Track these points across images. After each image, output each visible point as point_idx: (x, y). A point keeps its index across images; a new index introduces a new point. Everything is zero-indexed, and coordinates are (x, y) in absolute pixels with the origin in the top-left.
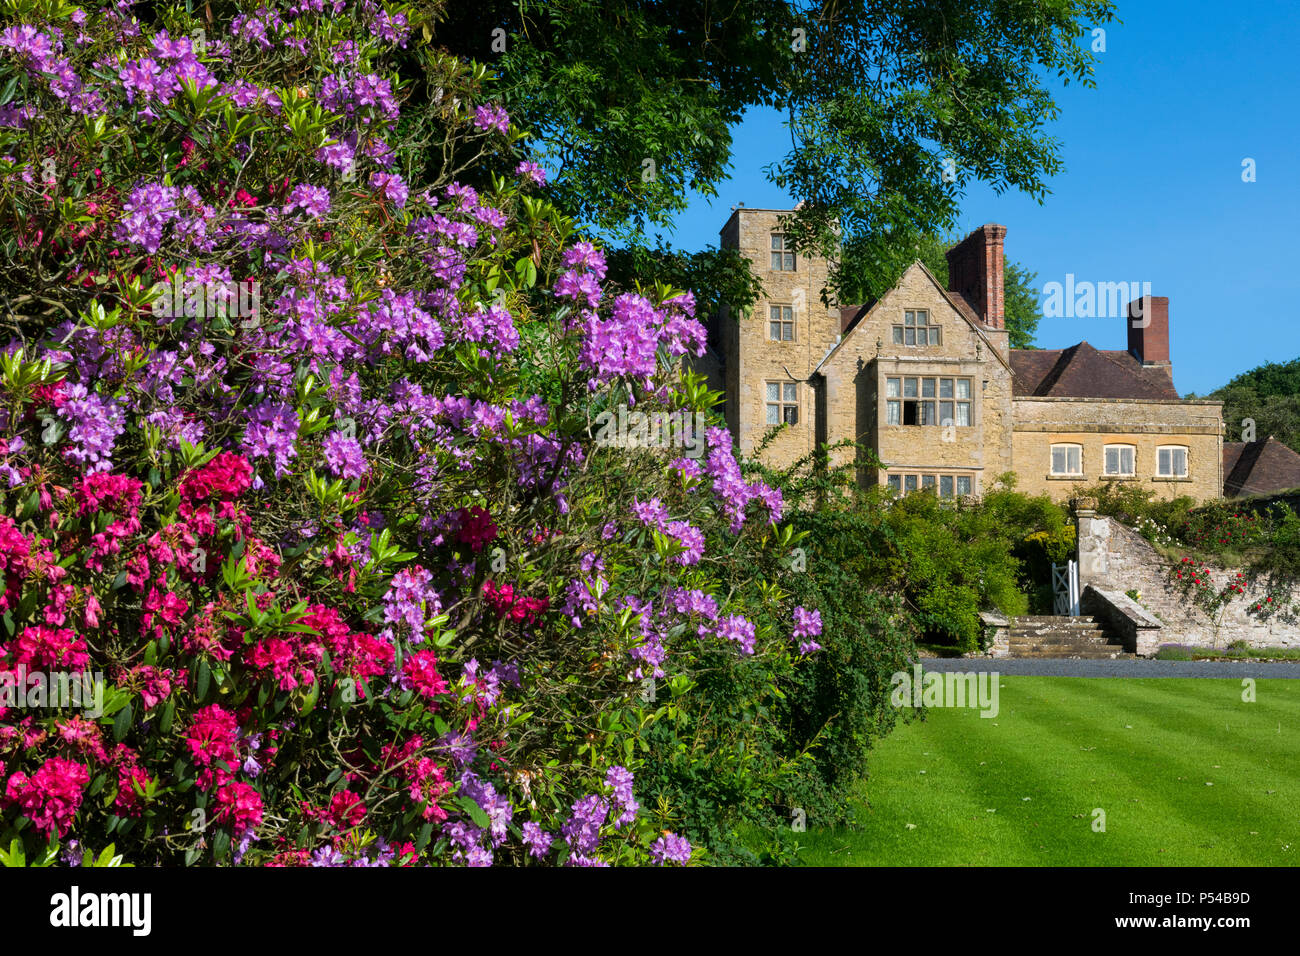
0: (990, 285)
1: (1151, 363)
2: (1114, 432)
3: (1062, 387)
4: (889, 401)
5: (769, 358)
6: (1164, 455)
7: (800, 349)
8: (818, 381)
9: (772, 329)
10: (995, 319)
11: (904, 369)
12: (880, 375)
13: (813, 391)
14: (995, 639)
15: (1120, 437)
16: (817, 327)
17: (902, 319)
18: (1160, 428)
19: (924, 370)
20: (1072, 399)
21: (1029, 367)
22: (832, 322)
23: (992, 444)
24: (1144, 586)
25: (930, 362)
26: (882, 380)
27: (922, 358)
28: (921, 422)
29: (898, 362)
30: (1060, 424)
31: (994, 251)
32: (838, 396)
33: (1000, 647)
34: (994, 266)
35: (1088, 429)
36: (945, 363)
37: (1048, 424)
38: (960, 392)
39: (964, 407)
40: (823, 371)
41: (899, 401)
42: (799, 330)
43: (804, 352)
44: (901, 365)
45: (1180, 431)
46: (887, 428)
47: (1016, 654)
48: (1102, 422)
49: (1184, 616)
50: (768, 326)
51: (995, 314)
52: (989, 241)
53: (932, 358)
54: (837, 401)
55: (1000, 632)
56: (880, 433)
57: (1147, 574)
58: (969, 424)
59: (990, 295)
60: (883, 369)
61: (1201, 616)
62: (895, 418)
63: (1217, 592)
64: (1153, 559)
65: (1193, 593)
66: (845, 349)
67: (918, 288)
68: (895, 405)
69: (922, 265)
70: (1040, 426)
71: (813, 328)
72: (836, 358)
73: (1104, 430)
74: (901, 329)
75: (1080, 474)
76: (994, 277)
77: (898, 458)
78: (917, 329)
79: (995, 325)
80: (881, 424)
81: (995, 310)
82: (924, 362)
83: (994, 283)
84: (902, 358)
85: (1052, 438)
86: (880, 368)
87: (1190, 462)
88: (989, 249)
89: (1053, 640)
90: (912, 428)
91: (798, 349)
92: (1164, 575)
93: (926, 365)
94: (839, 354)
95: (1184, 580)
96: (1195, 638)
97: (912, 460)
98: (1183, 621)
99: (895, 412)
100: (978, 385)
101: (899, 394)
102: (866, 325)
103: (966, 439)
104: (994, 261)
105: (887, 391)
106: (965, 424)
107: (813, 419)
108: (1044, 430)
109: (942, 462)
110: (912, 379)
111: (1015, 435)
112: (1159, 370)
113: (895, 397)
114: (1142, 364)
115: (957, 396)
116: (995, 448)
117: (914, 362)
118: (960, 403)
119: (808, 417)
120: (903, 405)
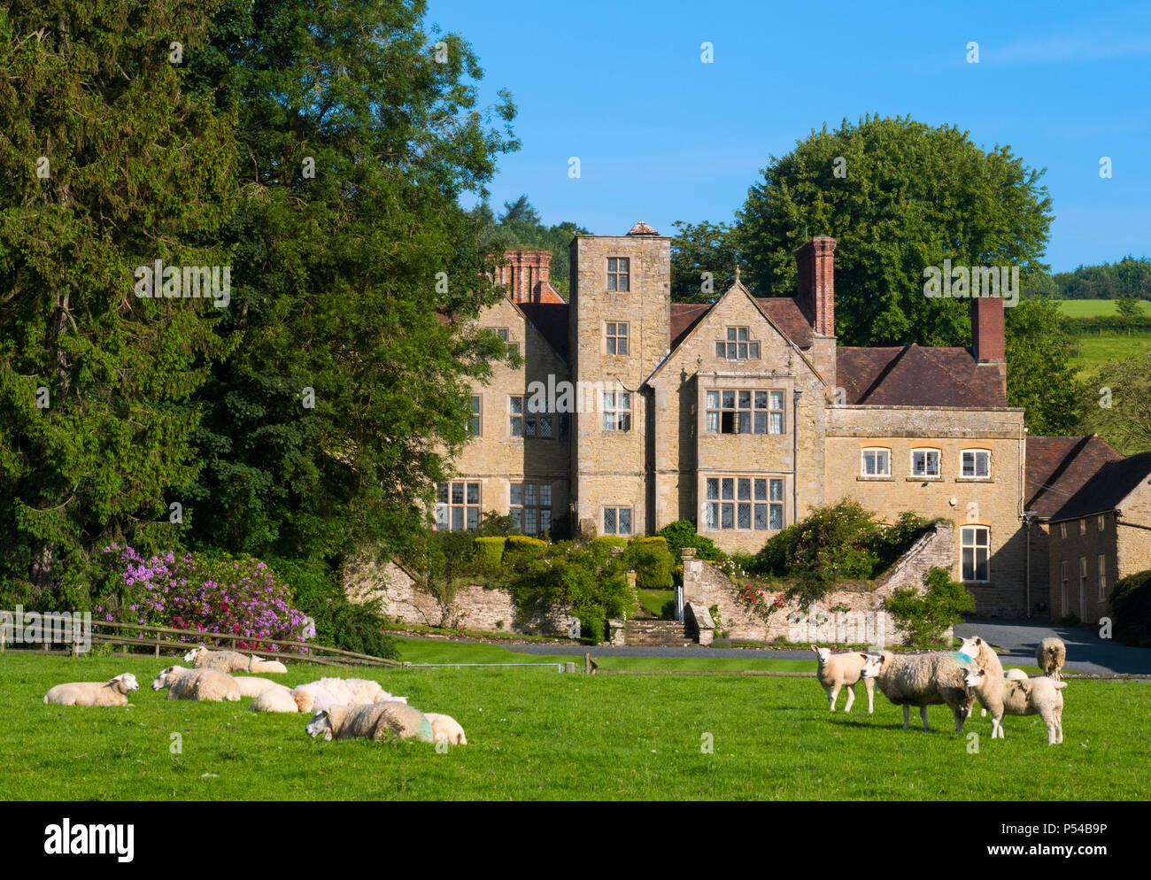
0: (819, 295)
1: (986, 361)
2: (920, 437)
3: (883, 391)
4: (709, 412)
5: (605, 371)
6: (968, 458)
7: (633, 362)
8: (648, 391)
9: (608, 344)
10: (823, 326)
11: (721, 383)
12: (700, 388)
13: (643, 399)
14: (616, 635)
15: (926, 441)
16: (649, 342)
17: (724, 336)
18: (964, 434)
19: (740, 384)
20: (882, 407)
21: (866, 366)
22: (663, 337)
23: (806, 449)
24: (724, 602)
25: (745, 377)
26: (702, 393)
27: (738, 373)
28: (737, 431)
29: (716, 377)
30: (869, 430)
31: (823, 262)
32: (665, 406)
33: (619, 640)
34: (823, 277)
35: (896, 434)
36: (759, 377)
37: (859, 430)
38: (772, 403)
39: (777, 417)
40: (651, 383)
41: (717, 413)
42: (632, 345)
43: (637, 365)
44: (719, 380)
45: (983, 436)
46: (705, 437)
47: (629, 644)
48: (910, 427)
49: (747, 621)
50: (604, 342)
51: (824, 322)
52: (819, 253)
53: (747, 373)
54: (664, 410)
55: (619, 630)
56: (700, 441)
57: (724, 595)
58: (782, 432)
59: (819, 303)
60: (703, 383)
61: (758, 621)
62: (714, 427)
63: (768, 605)
64: (729, 586)
65: (753, 607)
66: (671, 363)
67: (738, 307)
68: (715, 415)
69: (742, 286)
70: (852, 432)
71: (644, 342)
72: (663, 371)
73: (911, 435)
74: (724, 344)
75: (889, 475)
76: (823, 287)
77: (715, 463)
78: (738, 345)
79: (824, 333)
80: (700, 433)
81: (824, 317)
82: (740, 377)
83: (823, 292)
84: (719, 373)
85: (862, 442)
86: (700, 383)
87: (993, 464)
88: (818, 261)
89: (654, 635)
90: (728, 436)
91: (631, 362)
92: (735, 595)
93: (741, 380)
94: (666, 368)
95: (747, 598)
96: (755, 634)
97: (728, 465)
98: (747, 624)
99: (715, 421)
100: (790, 397)
101: (718, 406)
102: (691, 341)
103: (778, 446)
104: (823, 273)
105: (706, 403)
106: (778, 432)
107: (643, 425)
108: (855, 435)
109: (756, 467)
110: (729, 394)
111: (827, 440)
112: (992, 368)
113: (715, 409)
114: (977, 362)
115: (771, 407)
116: (809, 453)
117: (731, 377)
118: (773, 413)
119: (639, 423)
120: (721, 415)
